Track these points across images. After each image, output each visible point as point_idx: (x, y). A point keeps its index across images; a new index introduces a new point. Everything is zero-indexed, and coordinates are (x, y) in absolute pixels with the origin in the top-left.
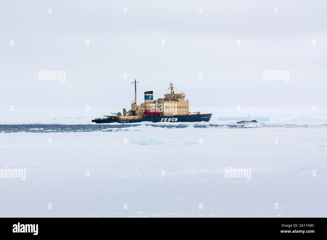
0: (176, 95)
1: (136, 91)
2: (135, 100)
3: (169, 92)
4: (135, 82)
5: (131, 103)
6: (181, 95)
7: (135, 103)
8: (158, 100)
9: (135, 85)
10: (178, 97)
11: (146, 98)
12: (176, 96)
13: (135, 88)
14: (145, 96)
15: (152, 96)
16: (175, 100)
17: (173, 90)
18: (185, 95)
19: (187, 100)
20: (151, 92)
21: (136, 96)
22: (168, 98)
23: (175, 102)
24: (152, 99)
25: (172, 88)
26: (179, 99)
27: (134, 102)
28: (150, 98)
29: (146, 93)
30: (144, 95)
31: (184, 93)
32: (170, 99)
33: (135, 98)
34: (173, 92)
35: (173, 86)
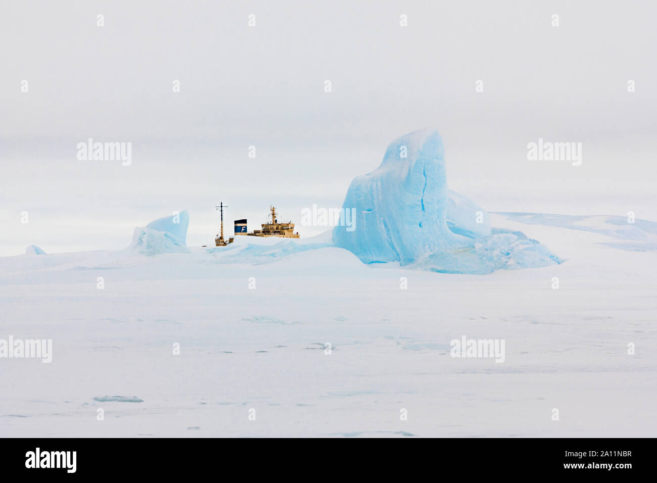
0: (280, 225)
1: (222, 220)
2: (222, 233)
3: (270, 220)
4: (222, 207)
5: (215, 237)
6: (288, 225)
7: (221, 238)
8: (253, 233)
9: (222, 211)
10: (282, 229)
11: (237, 230)
12: (280, 227)
13: (222, 215)
14: (235, 227)
15: (246, 227)
16: (279, 232)
17: (275, 217)
18: (294, 225)
19: (297, 233)
20: (245, 221)
21: (222, 227)
22: (268, 229)
23: (280, 236)
24: (245, 231)
25: (273, 215)
26: (286, 231)
27: (220, 235)
28: (243, 230)
29: (236, 222)
30: (233, 225)
31: (292, 223)
32: (271, 231)
33: (222, 230)
34: (276, 221)
35: (276, 212)
